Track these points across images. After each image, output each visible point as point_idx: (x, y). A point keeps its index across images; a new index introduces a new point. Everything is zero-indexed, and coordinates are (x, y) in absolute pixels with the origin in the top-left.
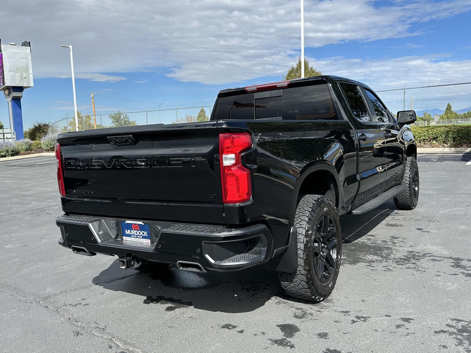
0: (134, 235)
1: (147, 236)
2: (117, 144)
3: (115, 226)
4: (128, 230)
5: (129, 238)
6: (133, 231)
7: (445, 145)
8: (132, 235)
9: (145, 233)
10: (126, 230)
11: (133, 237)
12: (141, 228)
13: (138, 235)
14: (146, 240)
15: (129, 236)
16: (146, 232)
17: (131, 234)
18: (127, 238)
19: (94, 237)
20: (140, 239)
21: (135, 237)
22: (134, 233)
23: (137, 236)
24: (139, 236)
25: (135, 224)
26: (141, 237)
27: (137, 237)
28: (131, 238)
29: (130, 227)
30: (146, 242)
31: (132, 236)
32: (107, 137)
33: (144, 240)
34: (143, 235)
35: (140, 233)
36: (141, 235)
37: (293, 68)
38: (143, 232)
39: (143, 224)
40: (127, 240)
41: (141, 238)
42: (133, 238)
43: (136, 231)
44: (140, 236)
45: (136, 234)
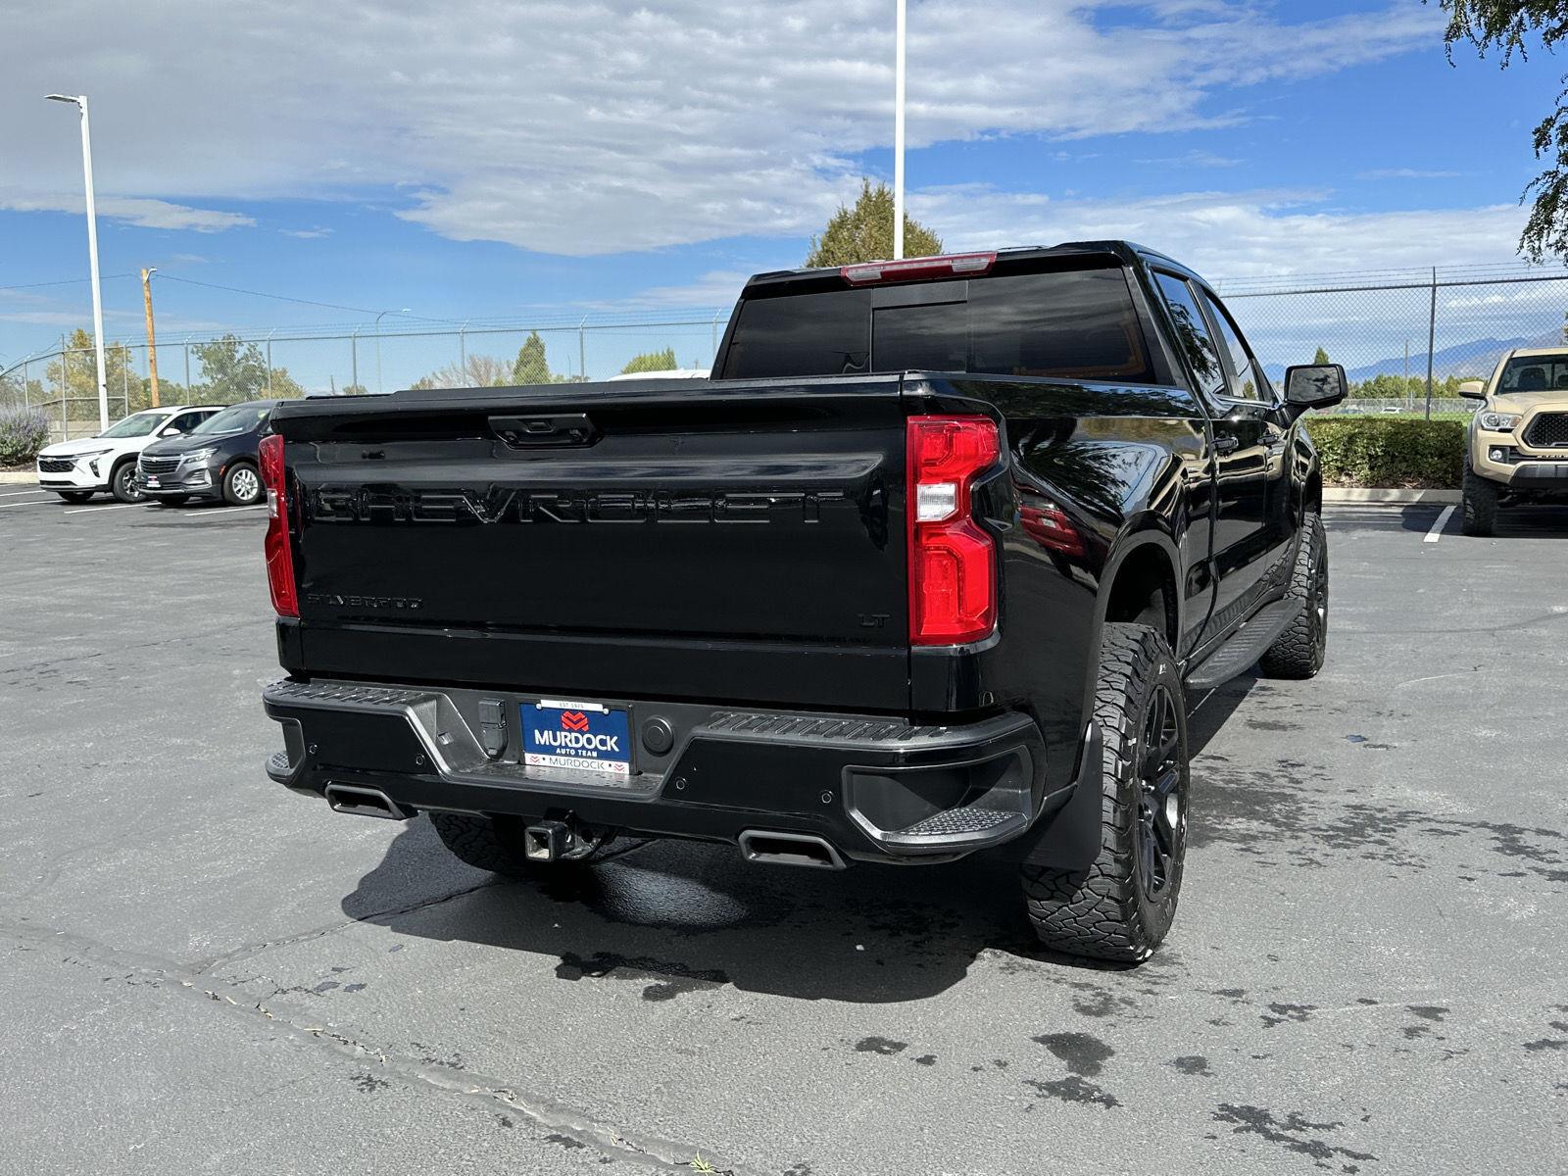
0: (566, 747)
1: (617, 749)
2: (520, 442)
3: (496, 718)
4: (546, 732)
5: (547, 757)
6: (563, 734)
7: (1344, 478)
8: (560, 747)
9: (611, 743)
10: (537, 732)
11: (561, 755)
12: (595, 723)
13: (583, 748)
14: (613, 763)
15: (549, 750)
16: (615, 738)
17: (557, 744)
18: (541, 756)
19: (426, 755)
20: (590, 761)
21: (570, 755)
22: (567, 740)
23: (580, 751)
24: (587, 750)
25: (574, 712)
26: (595, 754)
27: (577, 755)
28: (554, 758)
29: (553, 721)
30: (611, 770)
31: (558, 751)
32: (490, 418)
33: (606, 763)
34: (604, 748)
35: (589, 741)
36: (596, 749)
37: (846, 213)
38: (604, 737)
39: (606, 711)
40: (542, 763)
41: (592, 758)
42: (562, 758)
43: (574, 735)
44: (591, 750)
45: (574, 745)
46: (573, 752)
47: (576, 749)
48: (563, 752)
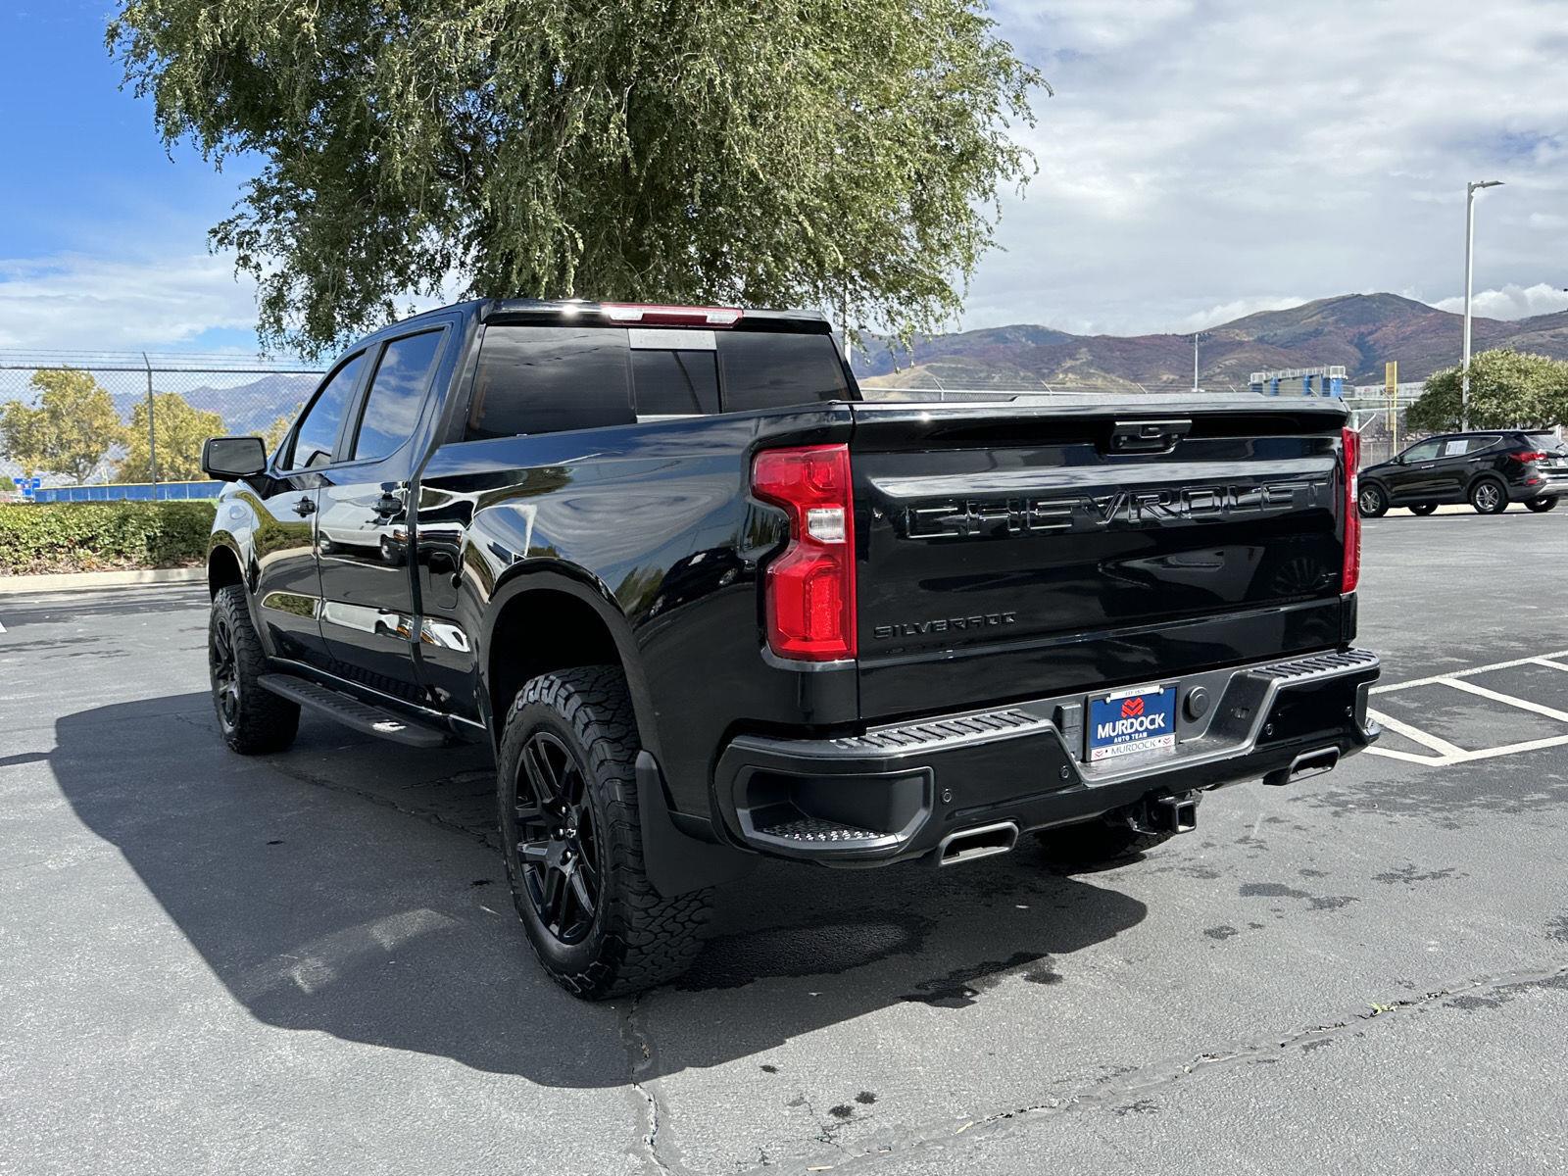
0: (1123, 734)
3: (1076, 720)
5: (1109, 748)
9: (1159, 720)
10: (1100, 727)
11: (1118, 743)
12: (1150, 704)
14: (1162, 738)
15: (1110, 741)
18: (1103, 749)
19: (1071, 765)
20: (1144, 741)
21: (1125, 741)
25: (1133, 699)
27: (1131, 739)
28: (1115, 747)
29: (1116, 712)
30: (1161, 745)
31: (1116, 740)
32: (1118, 424)
33: (1156, 739)
35: (1141, 724)
39: (1162, 691)
40: (1105, 755)
41: (1143, 738)
42: (1122, 746)
43: (1130, 720)
45: (1129, 731)
46: (1128, 738)
47: (1130, 734)
48: (1120, 739)
